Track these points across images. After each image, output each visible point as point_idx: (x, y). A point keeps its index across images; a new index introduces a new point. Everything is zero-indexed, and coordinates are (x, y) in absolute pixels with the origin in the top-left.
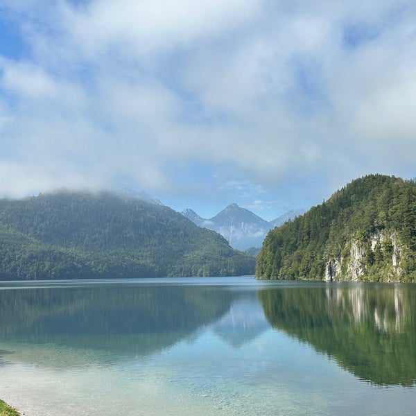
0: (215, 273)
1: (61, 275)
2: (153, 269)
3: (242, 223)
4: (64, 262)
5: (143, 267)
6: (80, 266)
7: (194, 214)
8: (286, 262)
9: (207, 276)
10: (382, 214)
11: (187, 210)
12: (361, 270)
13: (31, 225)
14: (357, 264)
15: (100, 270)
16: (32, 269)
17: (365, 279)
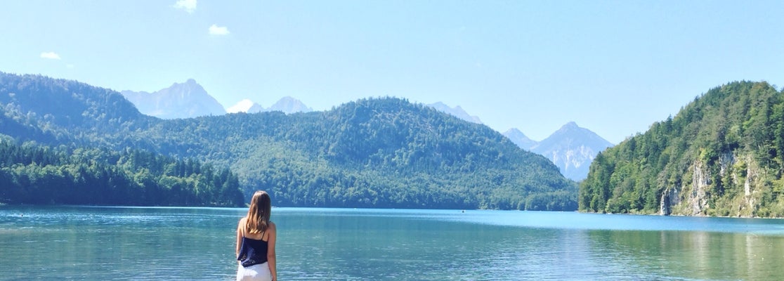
0: (540, 206)
1: (353, 203)
2: (462, 199)
3: (582, 147)
4: (357, 187)
5: (451, 198)
6: (375, 193)
7: (522, 135)
8: (616, 191)
9: (529, 209)
10: (735, 128)
11: (512, 129)
12: (704, 202)
13: (322, 144)
14: (701, 194)
15: (399, 199)
16: (321, 194)
17: (711, 214)
